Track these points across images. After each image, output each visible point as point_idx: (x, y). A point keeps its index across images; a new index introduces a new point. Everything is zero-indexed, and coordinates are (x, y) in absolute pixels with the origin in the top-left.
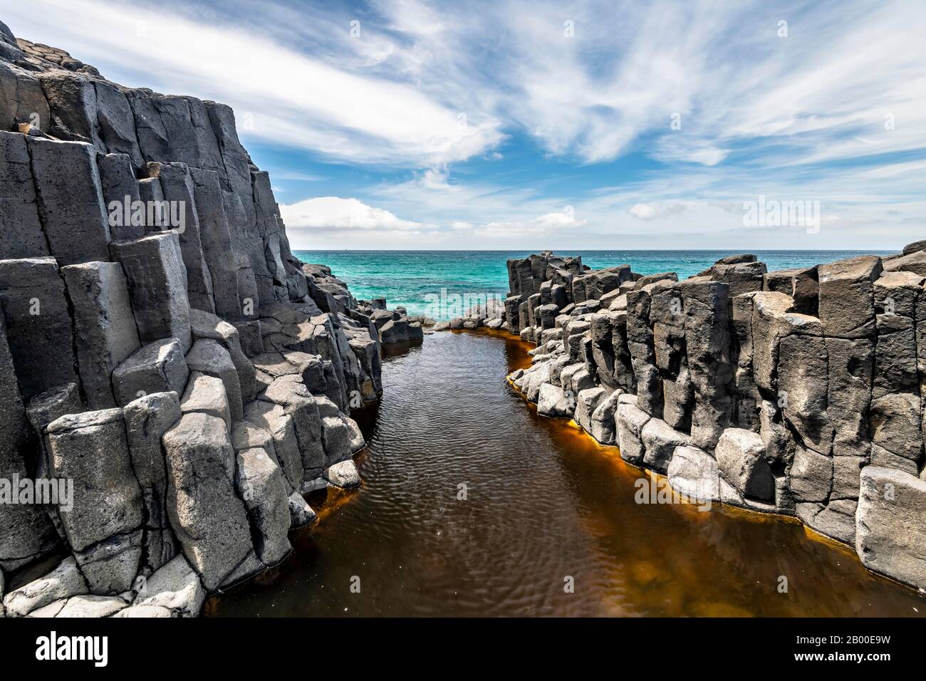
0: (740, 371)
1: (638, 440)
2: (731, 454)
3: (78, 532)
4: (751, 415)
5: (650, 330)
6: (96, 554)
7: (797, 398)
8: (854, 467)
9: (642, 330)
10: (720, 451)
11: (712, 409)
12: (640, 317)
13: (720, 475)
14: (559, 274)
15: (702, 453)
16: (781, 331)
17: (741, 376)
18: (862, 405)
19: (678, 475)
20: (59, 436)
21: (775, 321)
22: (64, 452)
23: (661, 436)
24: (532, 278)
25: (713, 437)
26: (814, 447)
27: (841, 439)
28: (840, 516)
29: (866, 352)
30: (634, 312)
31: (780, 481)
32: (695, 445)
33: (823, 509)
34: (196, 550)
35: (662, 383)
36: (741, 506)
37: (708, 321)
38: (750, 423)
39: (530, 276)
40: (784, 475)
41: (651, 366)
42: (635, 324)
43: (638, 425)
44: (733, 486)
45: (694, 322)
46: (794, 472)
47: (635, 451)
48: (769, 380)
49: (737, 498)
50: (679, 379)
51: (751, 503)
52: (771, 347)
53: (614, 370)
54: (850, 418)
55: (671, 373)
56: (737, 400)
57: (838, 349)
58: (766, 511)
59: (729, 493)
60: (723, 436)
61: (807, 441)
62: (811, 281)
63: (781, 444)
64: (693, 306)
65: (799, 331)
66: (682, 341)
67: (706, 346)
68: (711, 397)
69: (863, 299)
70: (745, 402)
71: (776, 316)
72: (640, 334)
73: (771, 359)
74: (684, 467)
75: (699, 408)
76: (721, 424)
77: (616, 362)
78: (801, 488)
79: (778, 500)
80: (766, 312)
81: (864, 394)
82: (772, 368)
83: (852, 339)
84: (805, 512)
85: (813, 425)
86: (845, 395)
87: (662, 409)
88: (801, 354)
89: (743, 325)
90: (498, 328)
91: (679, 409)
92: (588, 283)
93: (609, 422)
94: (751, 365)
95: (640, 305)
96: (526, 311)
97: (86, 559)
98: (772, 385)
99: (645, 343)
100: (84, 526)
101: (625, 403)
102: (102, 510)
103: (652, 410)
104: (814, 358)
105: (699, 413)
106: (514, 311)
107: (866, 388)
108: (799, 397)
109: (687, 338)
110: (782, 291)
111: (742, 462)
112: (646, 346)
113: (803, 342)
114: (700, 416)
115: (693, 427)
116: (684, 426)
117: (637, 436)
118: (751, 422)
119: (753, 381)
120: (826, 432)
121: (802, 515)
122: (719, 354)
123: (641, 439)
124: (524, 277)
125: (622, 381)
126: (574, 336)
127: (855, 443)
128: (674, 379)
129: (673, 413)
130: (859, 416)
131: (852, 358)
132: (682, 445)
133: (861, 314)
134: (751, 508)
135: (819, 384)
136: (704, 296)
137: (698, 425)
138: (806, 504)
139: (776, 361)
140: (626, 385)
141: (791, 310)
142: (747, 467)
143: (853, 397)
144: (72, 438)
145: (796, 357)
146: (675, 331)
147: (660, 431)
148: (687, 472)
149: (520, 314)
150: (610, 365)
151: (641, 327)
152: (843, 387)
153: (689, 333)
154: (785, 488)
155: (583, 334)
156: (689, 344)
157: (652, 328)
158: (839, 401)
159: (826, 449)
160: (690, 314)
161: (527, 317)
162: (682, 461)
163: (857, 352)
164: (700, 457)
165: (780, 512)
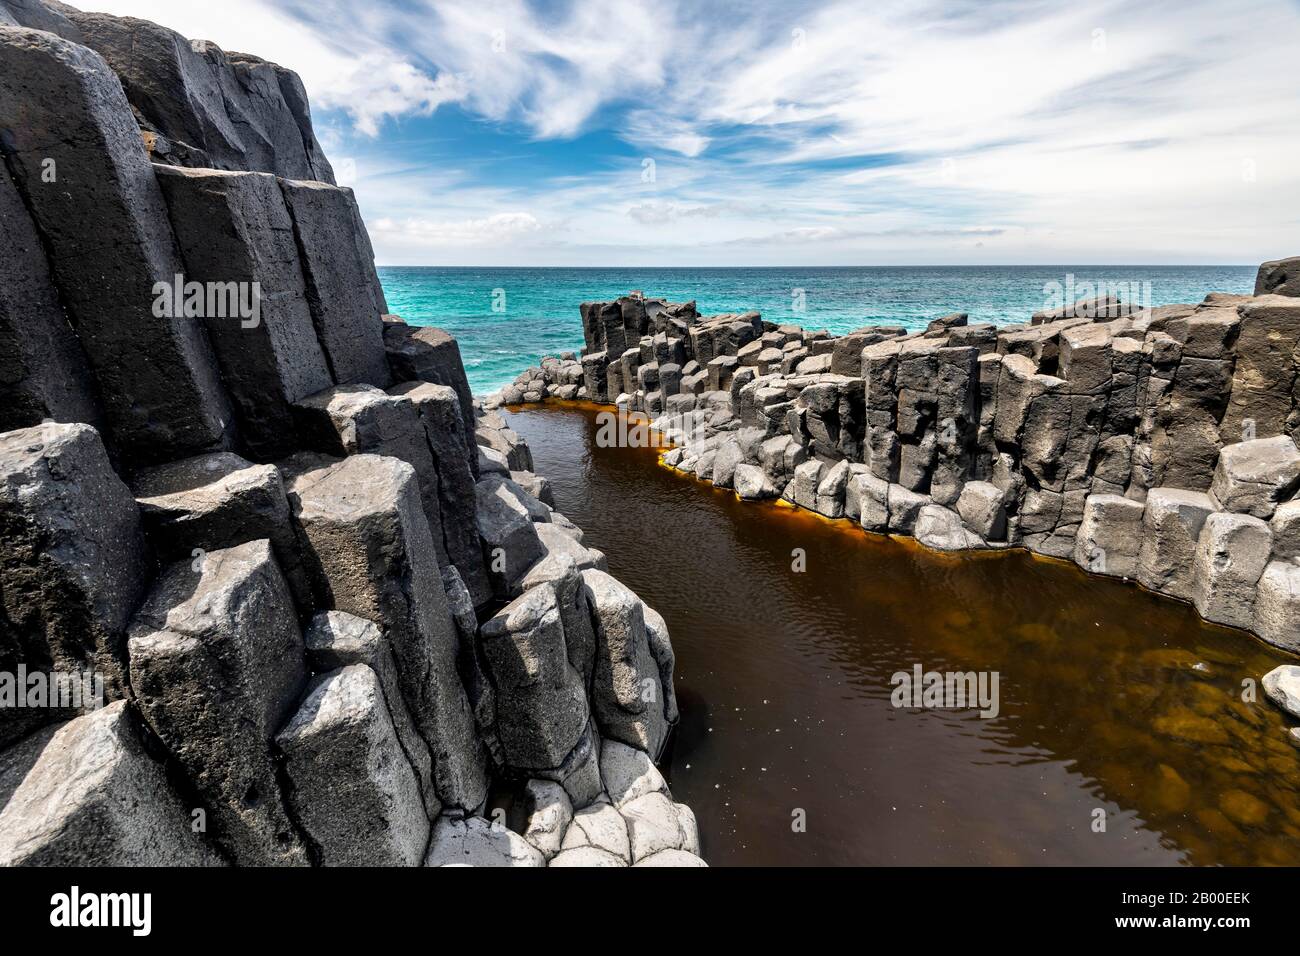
0: (982, 429)
1: (884, 508)
2: (976, 505)
3: (557, 745)
4: (986, 467)
5: (895, 397)
6: (575, 763)
7: (1041, 448)
8: (1080, 498)
9: (887, 397)
10: (963, 505)
11: (956, 467)
12: (886, 385)
13: (963, 526)
14: (674, 325)
15: (943, 509)
16: (1034, 392)
17: (983, 433)
18: (1092, 447)
19: (931, 533)
20: (531, 633)
21: (1029, 383)
22: (536, 650)
23: (909, 500)
24: (622, 327)
25: (955, 493)
26: (1048, 487)
27: (1072, 477)
28: (1063, 539)
29: (1102, 405)
30: (879, 380)
31: (1014, 520)
32: (936, 503)
33: (1049, 536)
34: (638, 725)
35: (901, 448)
36: (985, 549)
37: (964, 385)
38: (985, 475)
39: (620, 325)
40: (1017, 515)
41: (893, 433)
42: (880, 392)
43: (885, 493)
44: (976, 532)
45: (951, 387)
46: (1026, 509)
47: (882, 518)
48: (1015, 435)
49: (981, 542)
50: (923, 442)
51: (992, 544)
52: (1023, 406)
53: (839, 440)
54: (1082, 459)
55: (914, 439)
56: (976, 456)
57: (1081, 404)
58: (1003, 548)
59: (975, 540)
60: (965, 490)
61: (1043, 483)
62: (1054, 345)
63: (1017, 489)
64: (951, 372)
65: (1051, 392)
66: (933, 407)
67: (960, 409)
68: (957, 456)
69: (1106, 363)
70: (982, 457)
71: (1029, 378)
72: (883, 402)
73: (1021, 417)
74: (934, 525)
75: (942, 468)
76: (962, 480)
77: (842, 432)
78: (1032, 523)
79: (1011, 537)
80: (1019, 374)
81: (1094, 438)
82: (1020, 424)
83: (1093, 395)
84: (1033, 543)
85: (1051, 470)
86: (1080, 441)
87: (898, 473)
88: (1050, 410)
89: (989, 387)
90: (574, 397)
91: (919, 472)
92: (717, 335)
93: (841, 494)
94: (992, 423)
95: (888, 371)
96: (619, 372)
97: (566, 773)
98: (1016, 438)
99: (888, 410)
100: (562, 735)
101: (859, 474)
102: (574, 709)
103: (890, 477)
104: (1061, 412)
105: (941, 472)
106: (601, 373)
107: (1096, 434)
108: (1043, 447)
109: (940, 403)
110: (1020, 353)
111: (988, 510)
112: (889, 414)
113: (1054, 400)
114: (942, 475)
115: (932, 486)
116: (923, 488)
117: (883, 504)
118: (987, 473)
119: (992, 436)
120: (1061, 474)
121: (1030, 545)
122: (968, 415)
123: (888, 506)
124: (610, 327)
125: (847, 450)
126: (774, 406)
127: (1082, 479)
128: (917, 443)
129: (911, 474)
130: (1088, 457)
131: (1091, 411)
132: (925, 505)
133: (1103, 374)
134: (993, 548)
135: (1061, 434)
136: (962, 362)
137: (938, 484)
138: (1034, 535)
139: (1026, 418)
140: (851, 455)
141: (1038, 372)
142: (992, 514)
143: (1085, 444)
144: (542, 631)
145: (1045, 414)
146: (926, 396)
147: (900, 495)
148: (937, 529)
149: (609, 376)
150: (834, 436)
151: (886, 394)
152: (1080, 435)
153: (943, 398)
154: (1017, 526)
155: (789, 403)
156: (941, 409)
157: (897, 394)
158: (1074, 446)
159: (1060, 486)
160: (946, 380)
161: (621, 380)
162: (932, 520)
163: (1095, 406)
164: (944, 513)
165: (1013, 547)
